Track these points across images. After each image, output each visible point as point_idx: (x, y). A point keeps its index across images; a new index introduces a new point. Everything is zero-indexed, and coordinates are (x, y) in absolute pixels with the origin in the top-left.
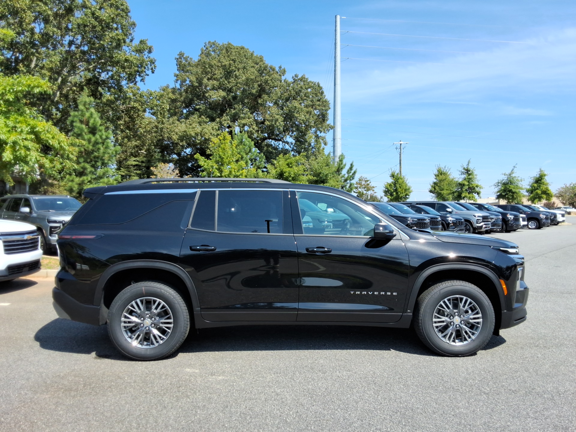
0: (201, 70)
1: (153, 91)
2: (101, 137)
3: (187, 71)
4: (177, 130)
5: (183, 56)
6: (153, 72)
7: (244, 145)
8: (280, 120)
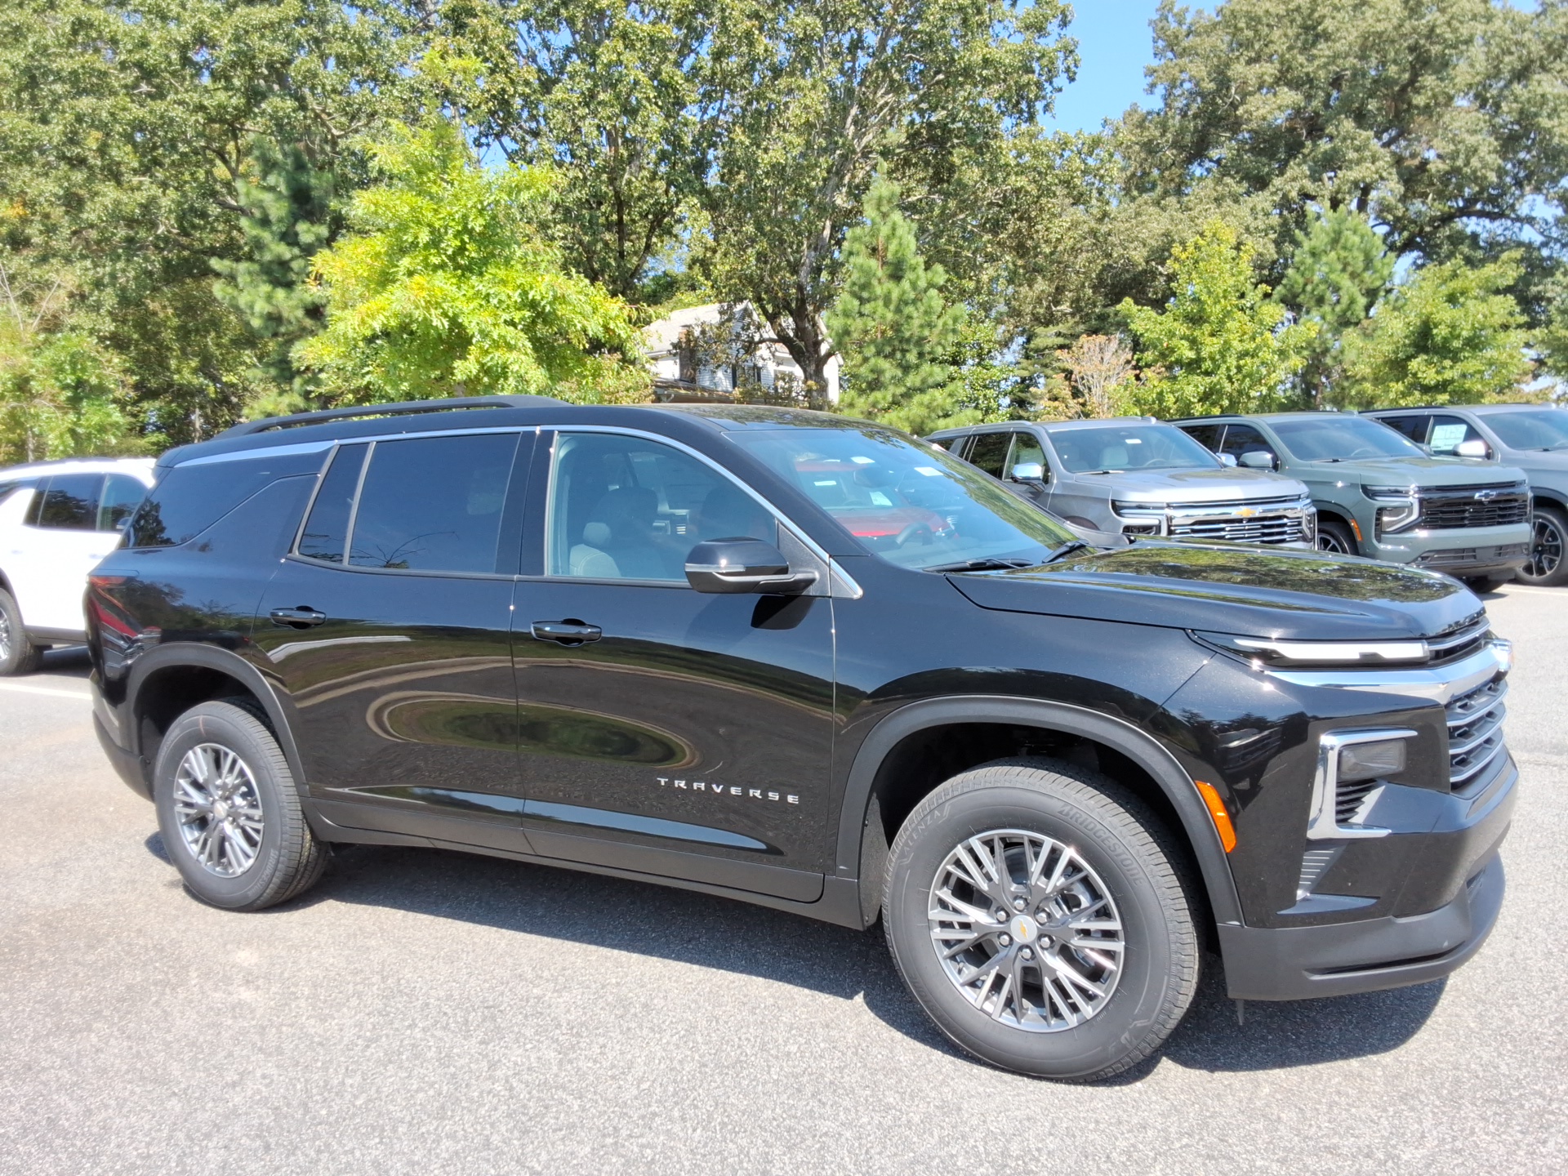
0: (1227, 38)
1: (1071, 134)
2: (914, 285)
3: (1184, 52)
4: (1143, 235)
5: (1170, 10)
6: (1072, 79)
7: (1345, 248)
8: (1483, 151)
